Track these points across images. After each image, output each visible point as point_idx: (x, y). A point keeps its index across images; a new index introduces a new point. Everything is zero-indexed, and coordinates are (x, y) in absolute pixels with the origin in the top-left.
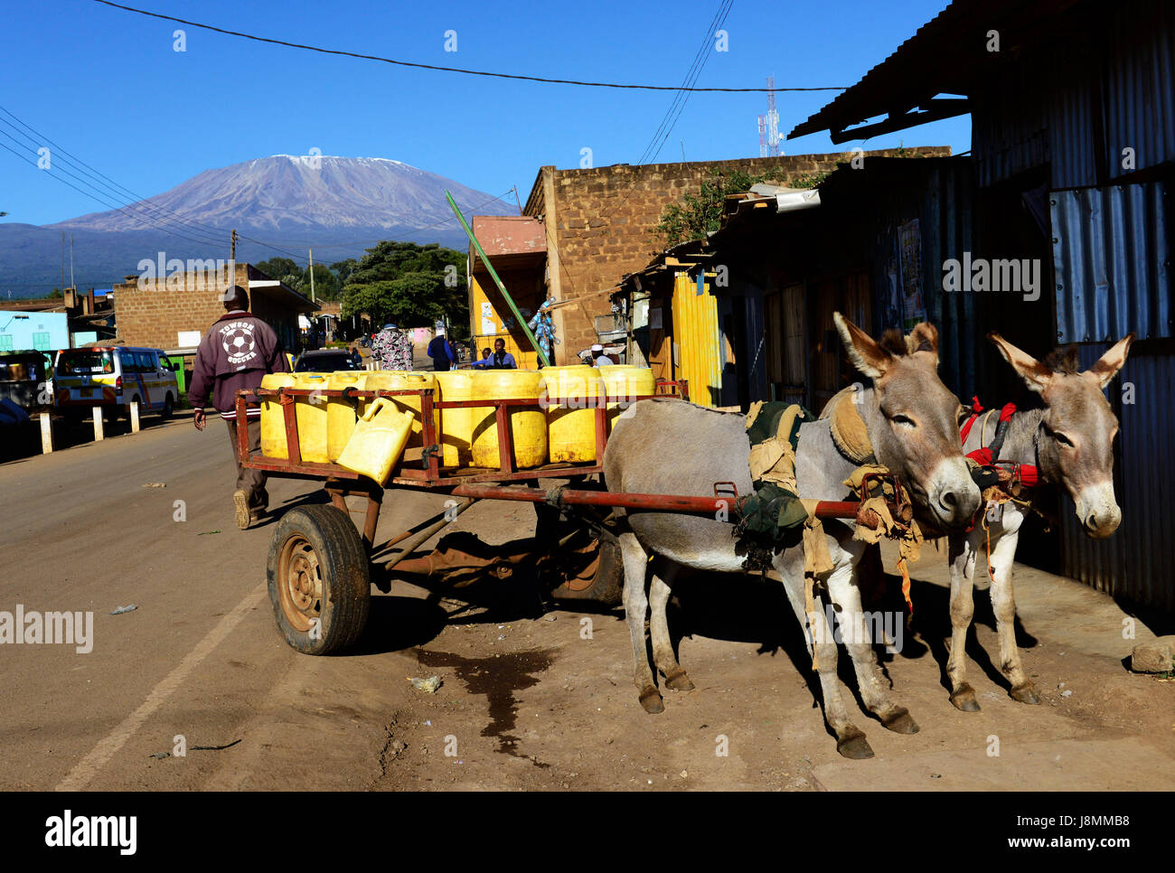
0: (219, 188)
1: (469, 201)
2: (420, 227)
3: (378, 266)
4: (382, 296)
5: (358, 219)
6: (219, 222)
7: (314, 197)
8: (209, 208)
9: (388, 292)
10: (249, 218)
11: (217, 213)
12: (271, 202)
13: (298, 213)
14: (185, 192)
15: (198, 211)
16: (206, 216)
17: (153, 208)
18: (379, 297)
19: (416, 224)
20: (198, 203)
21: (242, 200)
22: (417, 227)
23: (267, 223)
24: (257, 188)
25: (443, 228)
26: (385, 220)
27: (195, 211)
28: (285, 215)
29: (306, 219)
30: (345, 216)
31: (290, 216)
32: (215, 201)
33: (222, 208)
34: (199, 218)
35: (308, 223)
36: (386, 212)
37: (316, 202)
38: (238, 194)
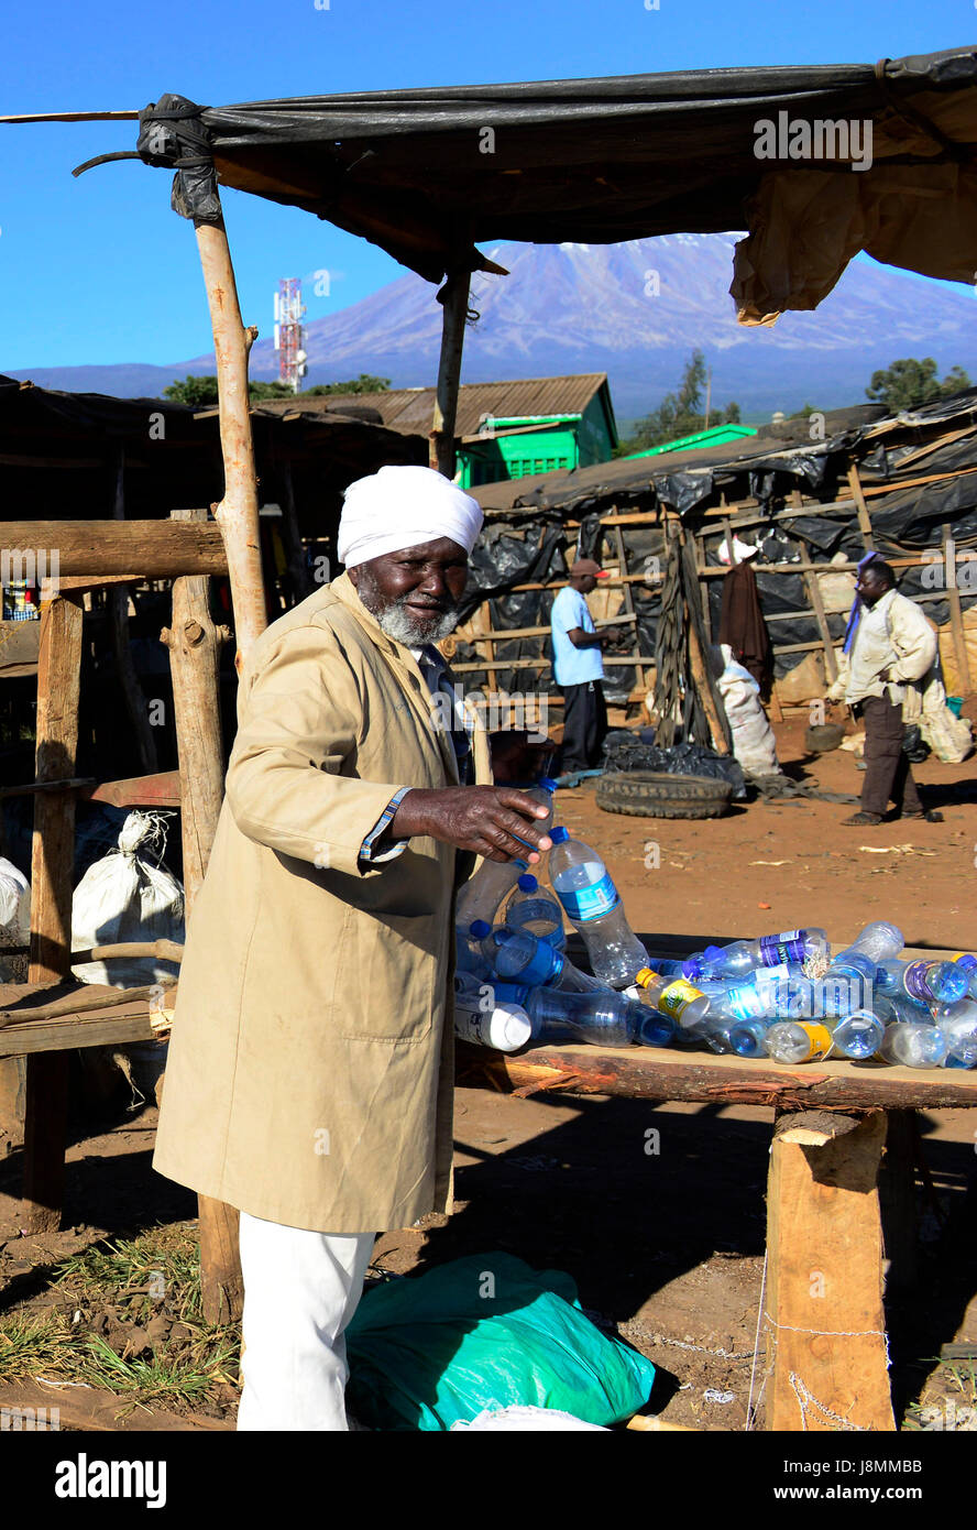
1: (885, 296)
2: (788, 346)
5: (671, 336)
7: (593, 302)
10: (481, 341)
11: (428, 335)
12: (519, 313)
13: (564, 330)
19: (778, 340)
20: (399, 321)
22: (781, 345)
23: (511, 348)
24: (496, 292)
25: (831, 346)
26: (720, 335)
27: (392, 334)
28: (541, 333)
29: (580, 339)
30: (647, 331)
31: (551, 336)
32: (426, 317)
35: (580, 345)
36: (723, 321)
37: (596, 310)
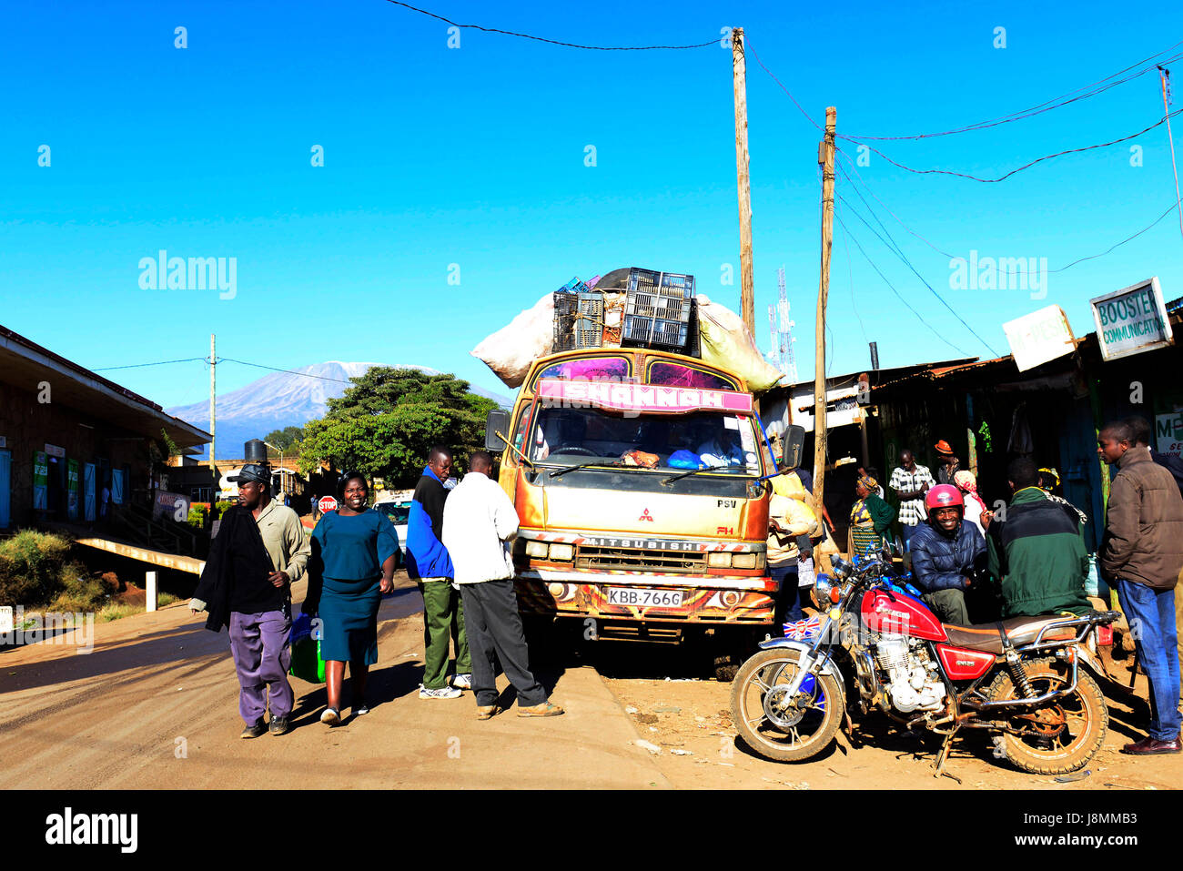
0: (281, 388)
3: (366, 401)
4: (360, 438)
6: (279, 416)
8: (271, 403)
9: (370, 432)
10: (304, 413)
11: (278, 408)
14: (252, 391)
15: (263, 406)
16: (269, 410)
17: (225, 404)
18: (354, 438)
20: (263, 400)
21: (298, 398)
27: (259, 407)
32: (277, 398)
33: (283, 403)
34: (263, 412)
38: (296, 393)
